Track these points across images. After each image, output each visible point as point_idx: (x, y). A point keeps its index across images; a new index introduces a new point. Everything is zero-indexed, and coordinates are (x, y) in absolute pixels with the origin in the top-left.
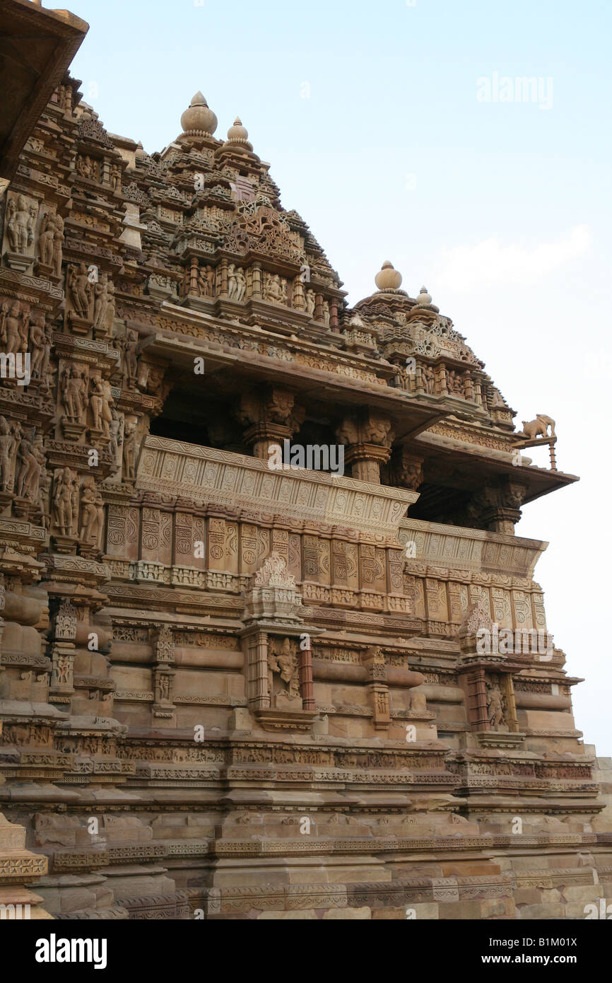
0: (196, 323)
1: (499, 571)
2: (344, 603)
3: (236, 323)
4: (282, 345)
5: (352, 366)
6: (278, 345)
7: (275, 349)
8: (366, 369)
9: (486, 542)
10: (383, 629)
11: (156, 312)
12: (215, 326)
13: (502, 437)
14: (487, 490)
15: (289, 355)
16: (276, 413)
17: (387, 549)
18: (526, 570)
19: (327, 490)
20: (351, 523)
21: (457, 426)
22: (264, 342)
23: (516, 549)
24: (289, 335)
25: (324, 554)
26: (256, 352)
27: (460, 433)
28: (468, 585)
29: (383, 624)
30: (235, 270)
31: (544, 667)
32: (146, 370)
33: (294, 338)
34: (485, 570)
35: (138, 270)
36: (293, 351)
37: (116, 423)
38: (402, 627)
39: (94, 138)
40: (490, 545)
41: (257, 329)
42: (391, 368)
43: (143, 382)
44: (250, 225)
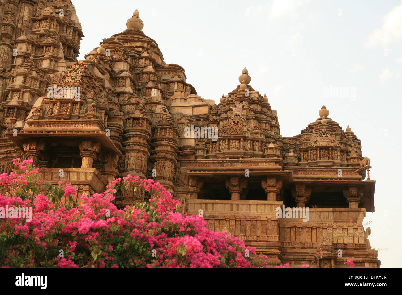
0: (209, 162)
1: (343, 222)
2: (253, 240)
3: (221, 159)
4: (238, 162)
5: (264, 162)
6: (237, 162)
7: (236, 163)
8: (270, 162)
9: (333, 212)
10: (266, 247)
11: (197, 162)
12: (214, 162)
13: (348, 170)
14: (344, 191)
15: (241, 164)
16: (233, 184)
17: (272, 221)
18: (356, 220)
19: (248, 206)
20: (259, 214)
21: (325, 170)
22: (232, 162)
23: (349, 213)
24: (239, 158)
25: (249, 225)
26: (229, 166)
27: (328, 172)
28: (326, 228)
29: (265, 245)
30: (222, 142)
31: (360, 256)
32: (191, 181)
33: (241, 159)
34: (335, 222)
35: (190, 152)
36: (242, 163)
37: (182, 198)
38: (273, 245)
39: (164, 124)
40: (336, 213)
41: (228, 159)
42: (279, 160)
43: (190, 184)
44: (229, 125)
